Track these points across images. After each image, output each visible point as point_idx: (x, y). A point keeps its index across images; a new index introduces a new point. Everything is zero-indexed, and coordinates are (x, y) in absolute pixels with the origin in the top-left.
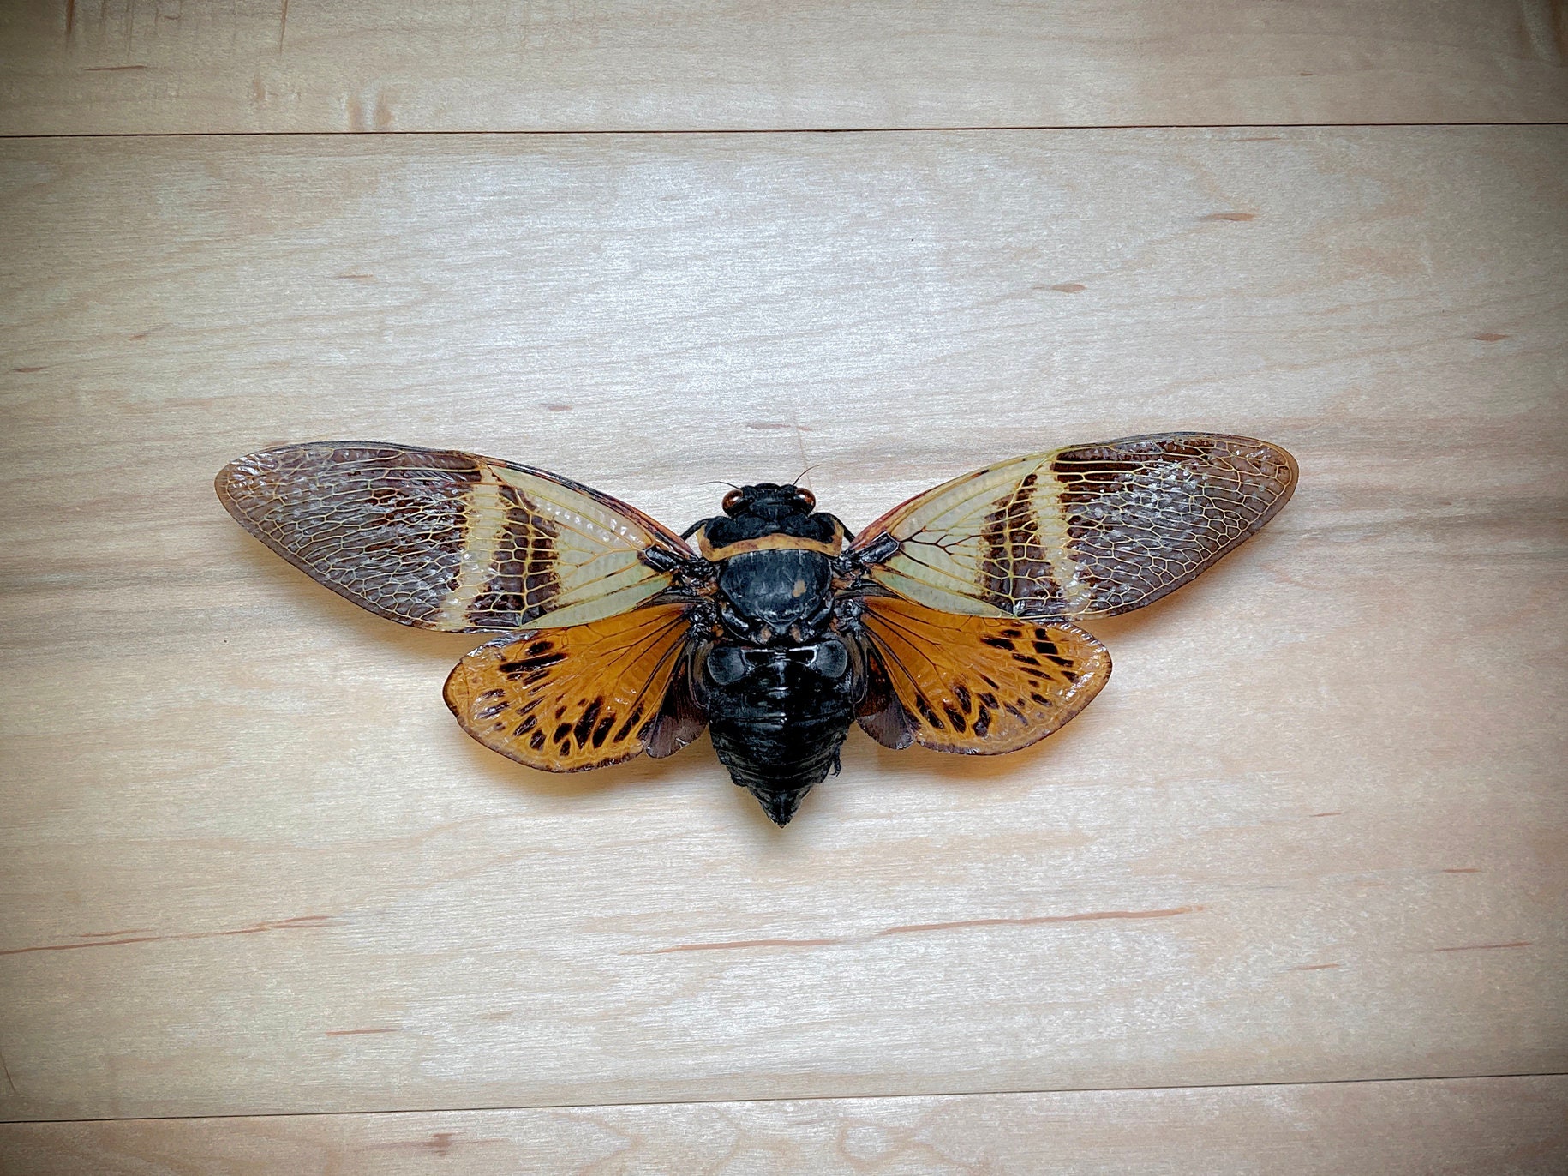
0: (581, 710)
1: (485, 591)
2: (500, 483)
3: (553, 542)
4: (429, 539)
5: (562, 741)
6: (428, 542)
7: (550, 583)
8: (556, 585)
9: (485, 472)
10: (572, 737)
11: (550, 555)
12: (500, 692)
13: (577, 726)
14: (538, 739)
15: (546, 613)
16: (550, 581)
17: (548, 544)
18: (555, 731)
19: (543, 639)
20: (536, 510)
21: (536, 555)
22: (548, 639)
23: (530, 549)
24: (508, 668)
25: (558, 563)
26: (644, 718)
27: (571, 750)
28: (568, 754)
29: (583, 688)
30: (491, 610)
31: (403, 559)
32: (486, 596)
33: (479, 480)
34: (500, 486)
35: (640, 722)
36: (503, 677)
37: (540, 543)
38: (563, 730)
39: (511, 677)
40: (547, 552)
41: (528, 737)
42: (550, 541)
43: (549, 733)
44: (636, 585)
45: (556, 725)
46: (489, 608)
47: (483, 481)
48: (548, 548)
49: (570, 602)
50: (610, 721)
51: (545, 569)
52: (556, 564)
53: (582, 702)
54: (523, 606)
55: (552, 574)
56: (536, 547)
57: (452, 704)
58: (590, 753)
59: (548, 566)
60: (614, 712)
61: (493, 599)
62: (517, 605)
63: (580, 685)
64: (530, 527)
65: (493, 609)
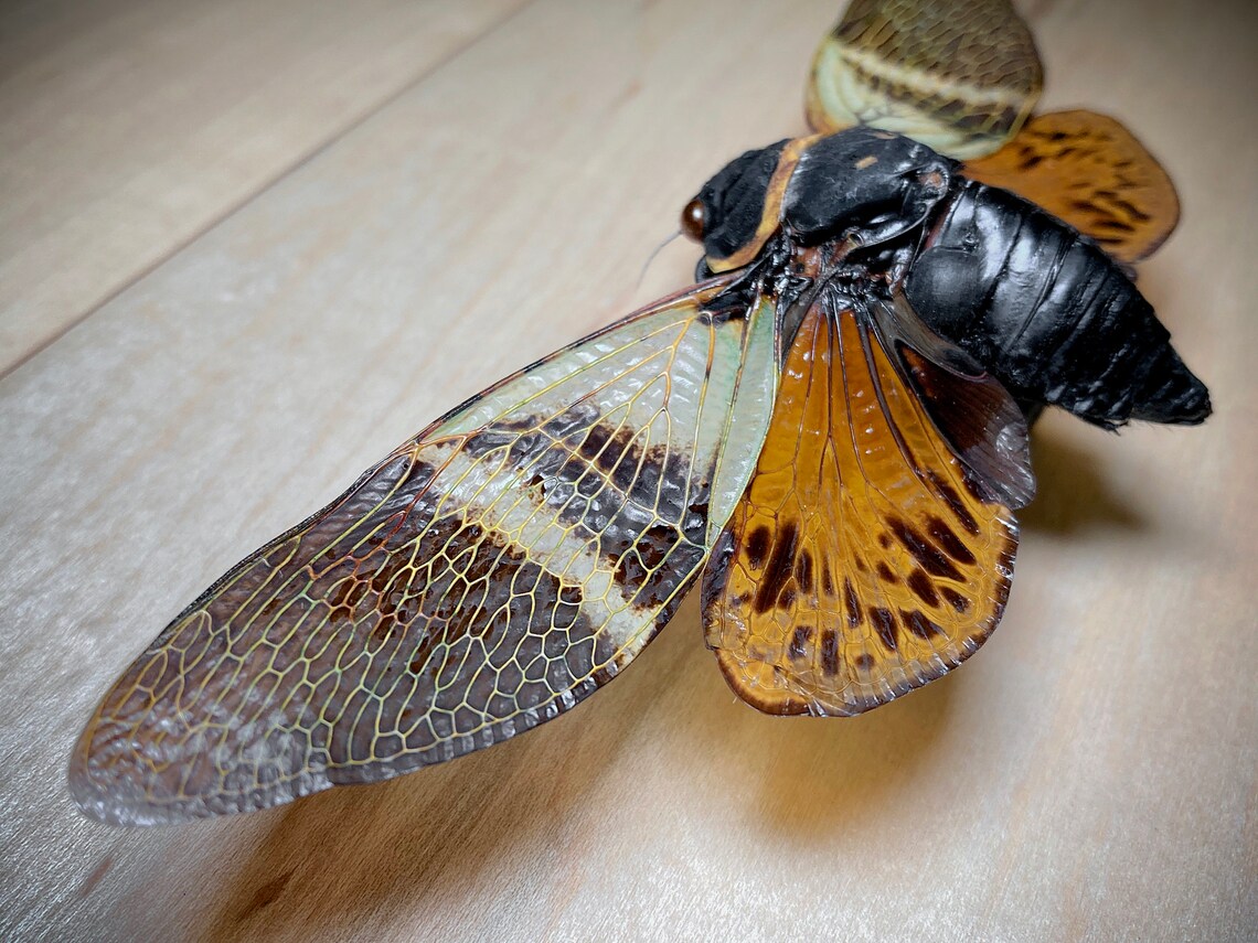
0: (897, 547)
1: (614, 565)
2: (460, 445)
3: (603, 424)
4: (469, 585)
5: (940, 596)
6: (473, 588)
7: (664, 467)
8: (674, 461)
9: (426, 453)
10: (939, 581)
11: (621, 440)
12: (802, 635)
13: (924, 564)
14: (917, 623)
15: (706, 505)
16: (661, 466)
17: (601, 434)
18: (916, 596)
19: (746, 535)
20: (539, 420)
21: (605, 463)
22: (751, 527)
23: (591, 465)
24: (764, 601)
25: (641, 435)
26: (957, 483)
27: (963, 594)
28: (965, 600)
29: (860, 530)
30: (650, 572)
31: (474, 632)
32: (622, 567)
33: (433, 471)
34: (463, 449)
35: (958, 492)
36: (775, 612)
37: (591, 446)
38: (920, 585)
39: (786, 603)
40: (614, 441)
41: (905, 635)
42: (598, 427)
43: (915, 603)
44: (745, 357)
45: (906, 589)
46: (645, 574)
47: (436, 466)
48: (608, 436)
49: (710, 459)
50: (938, 527)
51: (636, 462)
52: (640, 440)
53: (884, 541)
54: (673, 530)
55: (652, 456)
56: (595, 455)
57: (781, 706)
58: (979, 572)
59: (635, 455)
60: (923, 515)
61: (634, 560)
62: (666, 538)
63: (851, 530)
64: (558, 441)
65: (650, 568)
